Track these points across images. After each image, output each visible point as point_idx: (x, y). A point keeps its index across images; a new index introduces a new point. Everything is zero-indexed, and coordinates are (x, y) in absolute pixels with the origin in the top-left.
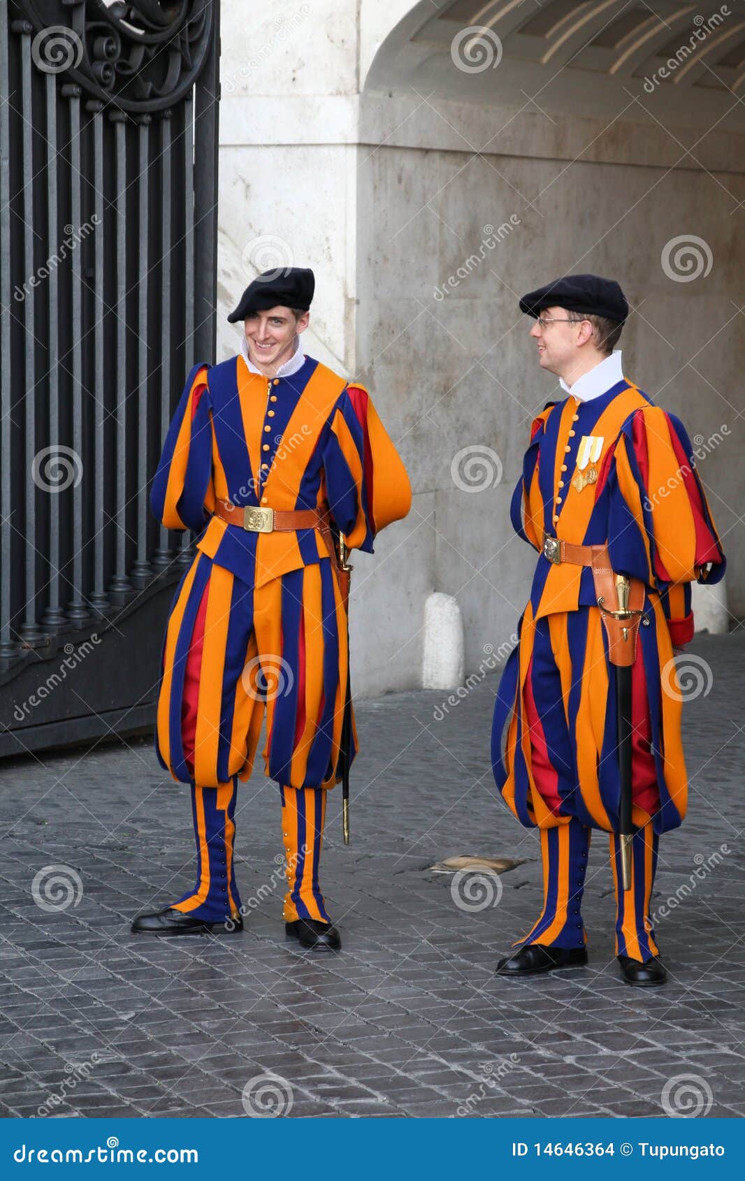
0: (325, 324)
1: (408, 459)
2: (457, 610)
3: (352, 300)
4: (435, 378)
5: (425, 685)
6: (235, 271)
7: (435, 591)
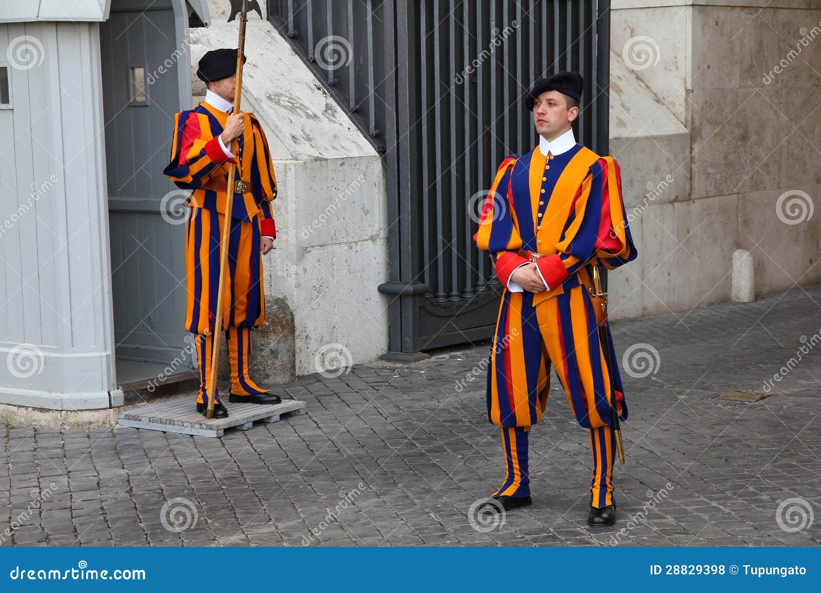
0: (674, 104)
1: (721, 176)
2: (750, 258)
3: (689, 90)
4: (738, 132)
5: (734, 299)
6: (624, 77)
7: (738, 248)
